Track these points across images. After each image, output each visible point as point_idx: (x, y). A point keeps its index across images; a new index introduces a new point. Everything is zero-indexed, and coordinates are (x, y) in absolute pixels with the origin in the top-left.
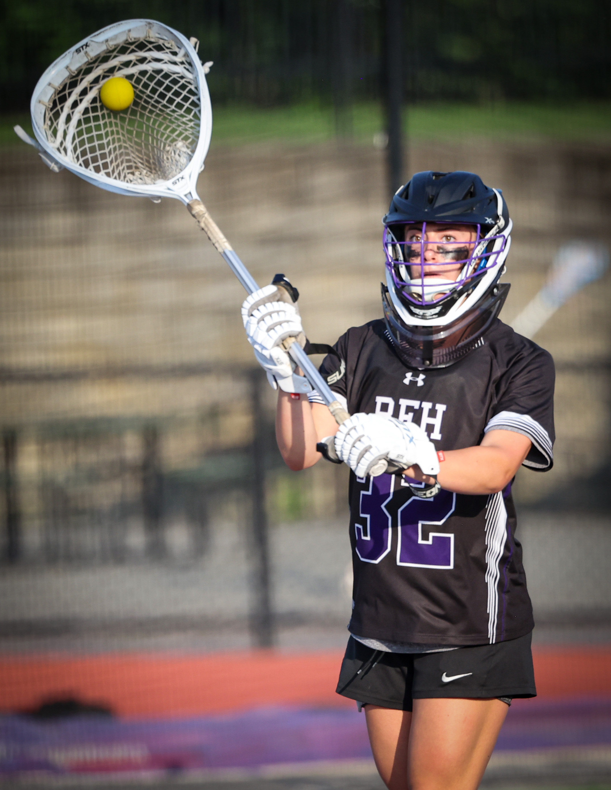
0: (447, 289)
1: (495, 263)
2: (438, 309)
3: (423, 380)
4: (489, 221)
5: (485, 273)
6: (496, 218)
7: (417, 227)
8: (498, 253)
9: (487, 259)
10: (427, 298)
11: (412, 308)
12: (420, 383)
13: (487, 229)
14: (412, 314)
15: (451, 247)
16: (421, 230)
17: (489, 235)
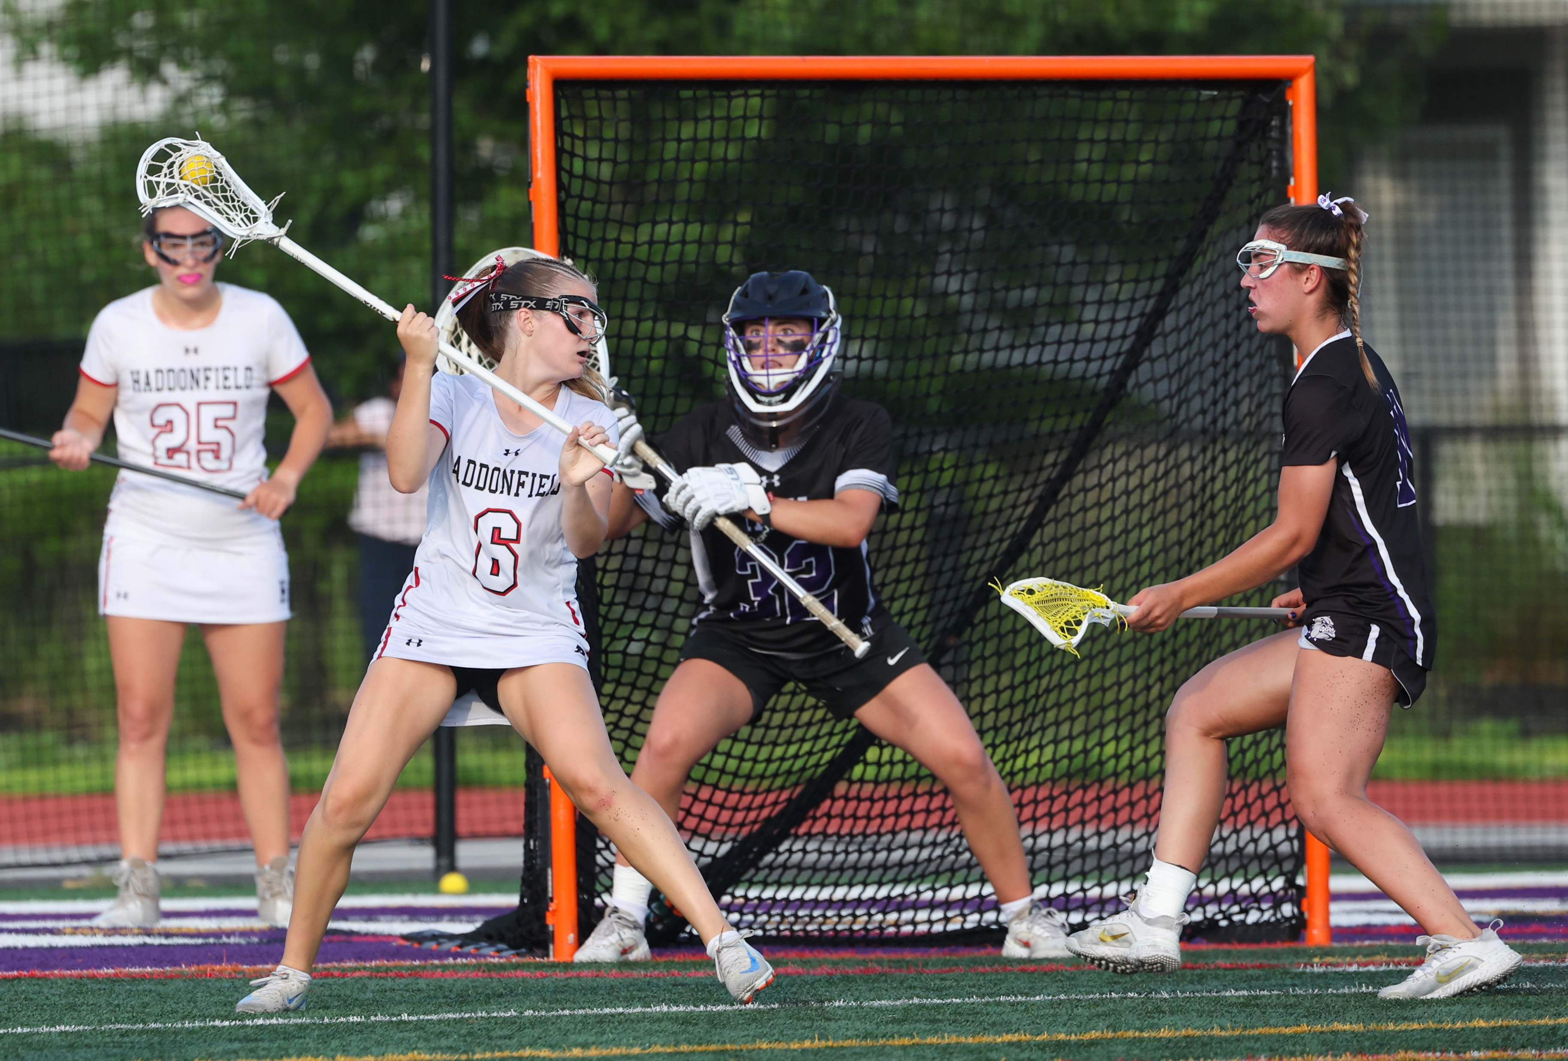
0: (788, 378)
1: (829, 354)
2: (782, 396)
3: (779, 480)
4: (824, 314)
5: (821, 362)
6: (829, 312)
7: (759, 321)
8: (832, 344)
9: (822, 350)
10: (772, 387)
11: (758, 397)
12: (777, 484)
13: (822, 321)
14: (758, 401)
15: (788, 340)
16: (763, 325)
17: (823, 328)
